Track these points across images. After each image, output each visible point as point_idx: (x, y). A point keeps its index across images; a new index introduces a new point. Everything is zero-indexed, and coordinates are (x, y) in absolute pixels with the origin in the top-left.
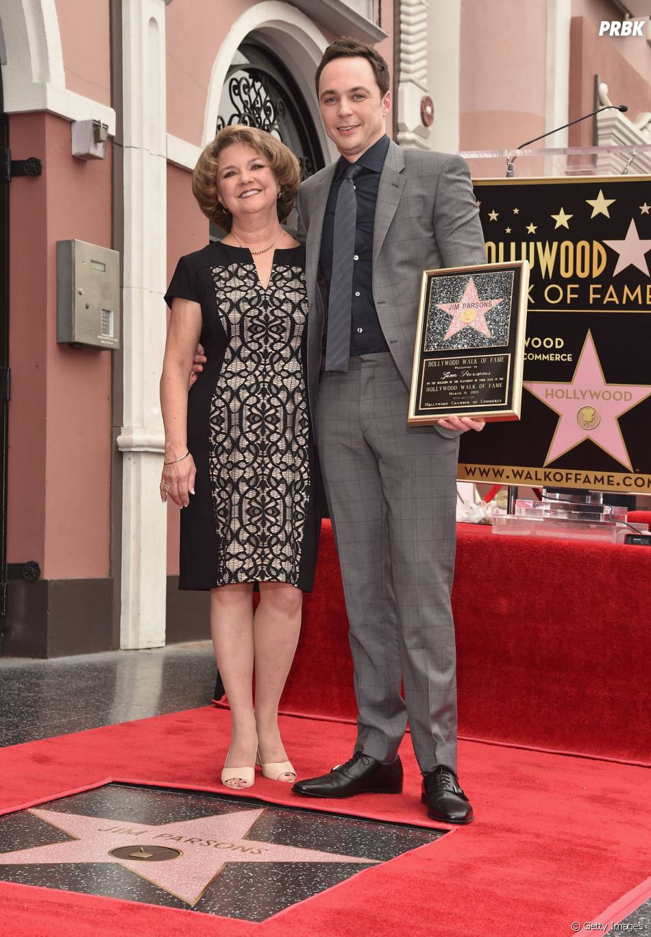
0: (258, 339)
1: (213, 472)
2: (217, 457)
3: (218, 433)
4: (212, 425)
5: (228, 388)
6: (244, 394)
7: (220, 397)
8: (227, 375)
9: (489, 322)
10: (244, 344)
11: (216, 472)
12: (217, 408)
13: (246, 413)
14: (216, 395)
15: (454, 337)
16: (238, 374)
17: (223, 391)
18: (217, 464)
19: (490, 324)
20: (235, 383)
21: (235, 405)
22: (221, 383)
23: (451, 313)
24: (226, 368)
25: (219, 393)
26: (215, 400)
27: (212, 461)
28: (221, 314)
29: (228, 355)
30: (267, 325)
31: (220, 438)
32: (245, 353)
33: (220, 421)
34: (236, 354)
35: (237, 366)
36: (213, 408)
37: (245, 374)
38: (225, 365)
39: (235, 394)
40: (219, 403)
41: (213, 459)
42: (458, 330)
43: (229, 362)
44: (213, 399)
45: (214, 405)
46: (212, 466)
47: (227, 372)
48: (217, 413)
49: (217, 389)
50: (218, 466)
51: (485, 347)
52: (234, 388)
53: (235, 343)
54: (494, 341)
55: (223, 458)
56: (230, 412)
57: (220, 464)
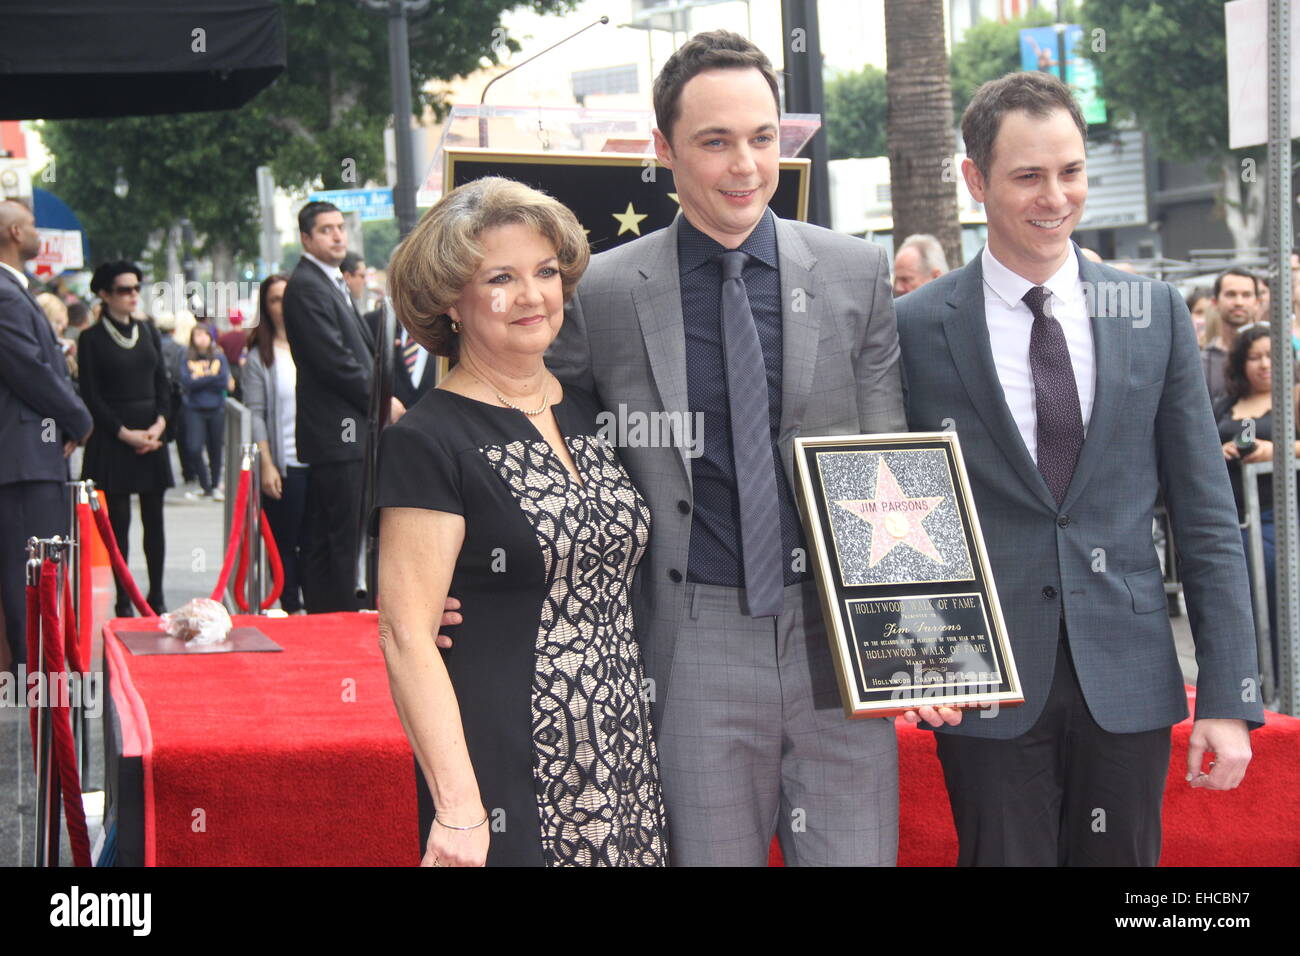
0: (591, 579)
1: (547, 831)
2: (553, 802)
3: (551, 760)
4: (539, 745)
5: (558, 674)
6: (589, 683)
7: (546, 692)
8: (553, 650)
9: (933, 537)
10: (572, 591)
11: (552, 832)
12: (545, 713)
13: (598, 718)
14: (539, 689)
15: (885, 562)
16: (569, 647)
17: (550, 680)
18: (553, 816)
19: (936, 541)
20: (569, 663)
21: (577, 705)
22: (543, 666)
23: (867, 517)
24: (546, 637)
25: (543, 684)
26: (539, 698)
27: (545, 813)
28: (543, 543)
29: (547, 614)
30: (602, 553)
31: (556, 768)
32: (574, 607)
33: (553, 736)
34: (560, 610)
35: (563, 632)
36: (537, 715)
37: (580, 645)
38: (542, 632)
39: (574, 685)
40: (548, 704)
41: (547, 808)
42: (889, 550)
43: (550, 627)
44: (534, 697)
45: (539, 708)
46: (546, 822)
47: (548, 644)
48: (546, 722)
49: (538, 678)
50: (557, 820)
51: (940, 581)
52: (572, 673)
53: (558, 592)
54: (952, 572)
55: (565, 805)
56: (570, 718)
57: (561, 815)
